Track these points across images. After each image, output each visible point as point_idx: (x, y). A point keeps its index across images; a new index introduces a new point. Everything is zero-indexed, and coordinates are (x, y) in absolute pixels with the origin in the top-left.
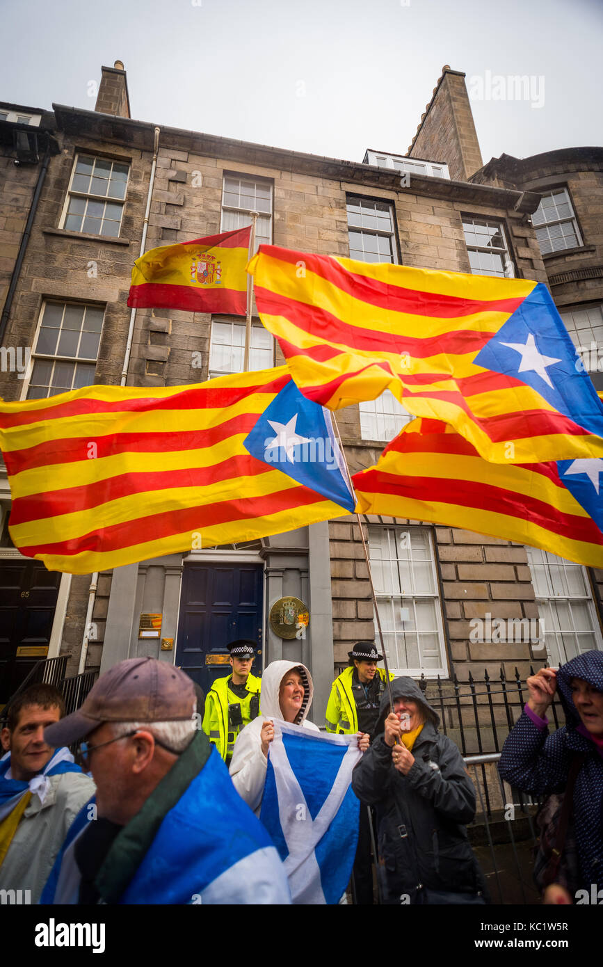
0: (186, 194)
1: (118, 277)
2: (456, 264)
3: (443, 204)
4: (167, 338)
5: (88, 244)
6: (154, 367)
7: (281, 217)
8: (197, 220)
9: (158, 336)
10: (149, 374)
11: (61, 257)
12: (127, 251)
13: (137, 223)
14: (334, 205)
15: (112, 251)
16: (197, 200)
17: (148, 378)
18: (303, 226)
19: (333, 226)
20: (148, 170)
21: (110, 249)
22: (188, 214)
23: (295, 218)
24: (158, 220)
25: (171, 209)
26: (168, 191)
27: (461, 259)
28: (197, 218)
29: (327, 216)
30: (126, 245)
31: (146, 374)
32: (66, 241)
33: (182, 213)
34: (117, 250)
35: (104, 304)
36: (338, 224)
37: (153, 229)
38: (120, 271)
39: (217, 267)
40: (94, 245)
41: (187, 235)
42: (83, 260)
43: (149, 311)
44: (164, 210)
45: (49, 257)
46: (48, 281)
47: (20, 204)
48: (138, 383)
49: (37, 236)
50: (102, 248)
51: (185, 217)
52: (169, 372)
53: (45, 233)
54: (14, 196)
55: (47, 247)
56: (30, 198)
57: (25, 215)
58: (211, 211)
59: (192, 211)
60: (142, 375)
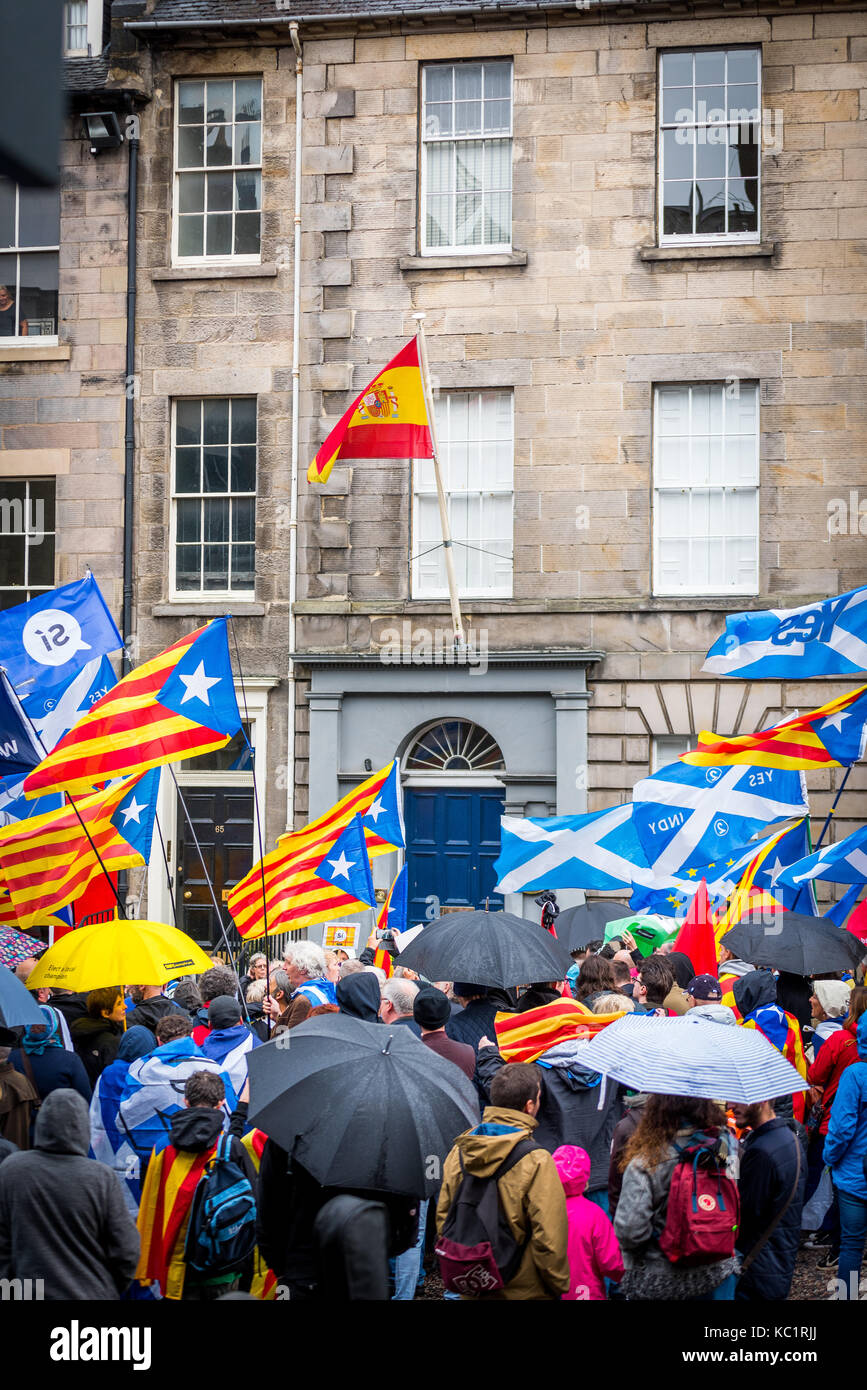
0: (357, 142)
1: (267, 344)
5: (217, 286)
6: (333, 505)
7: (526, 151)
8: (376, 201)
10: (327, 519)
11: (182, 321)
12: (274, 288)
13: (284, 222)
14: (629, 93)
15: (253, 294)
16: (376, 152)
17: (325, 528)
18: (565, 165)
19: (626, 152)
20: (288, 92)
21: (249, 289)
22: (363, 190)
23: (551, 150)
24: (315, 216)
25: (334, 184)
26: (327, 143)
28: (378, 195)
29: (613, 126)
30: (271, 278)
31: (323, 519)
32: (186, 287)
33: (351, 188)
34: (262, 289)
35: (253, 398)
36: (636, 140)
37: (310, 237)
38: (268, 331)
39: (390, 393)
40: (227, 286)
41: (364, 236)
42: (215, 321)
43: (316, 406)
44: (322, 191)
45: (168, 326)
46: (172, 370)
47: (112, 235)
48: (313, 537)
49: (145, 286)
50: (238, 291)
51: (358, 197)
52: (353, 511)
53: (155, 282)
54: (103, 220)
55: (163, 306)
56: (123, 218)
57: (122, 256)
58: (401, 171)
59: (367, 180)
60: (316, 522)
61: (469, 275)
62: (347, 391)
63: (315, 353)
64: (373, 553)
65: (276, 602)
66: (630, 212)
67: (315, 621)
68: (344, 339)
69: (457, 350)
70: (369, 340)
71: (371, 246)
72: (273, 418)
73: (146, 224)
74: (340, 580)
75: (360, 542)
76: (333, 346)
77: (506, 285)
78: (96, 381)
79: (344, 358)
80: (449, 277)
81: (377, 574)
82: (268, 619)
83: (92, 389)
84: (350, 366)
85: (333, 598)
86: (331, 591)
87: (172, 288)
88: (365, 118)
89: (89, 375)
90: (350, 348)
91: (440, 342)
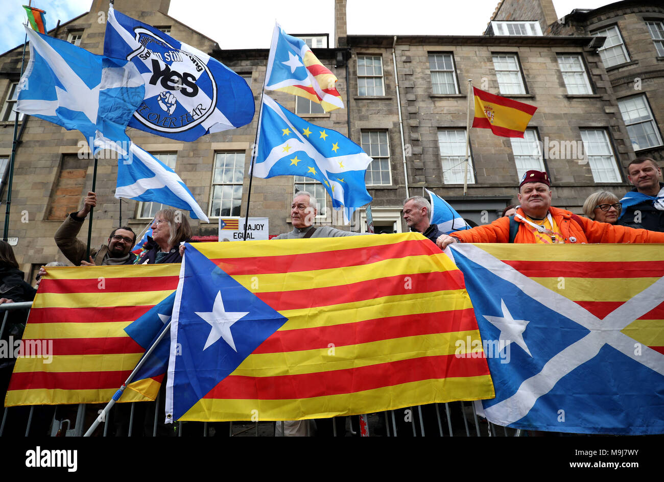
0: (413, 67)
1: (391, 116)
2: (557, 83)
3: (545, 50)
4: (420, 142)
5: (374, 101)
6: (417, 157)
7: (461, 71)
8: (420, 81)
9: (415, 142)
11: (364, 109)
12: (391, 102)
13: (392, 86)
14: (486, 60)
16: (418, 70)
17: (416, 163)
18: (472, 75)
19: (488, 73)
20: (391, 58)
21: (384, 102)
22: (416, 78)
23: (468, 71)
24: (403, 84)
25: (407, 76)
26: (404, 67)
27: (559, 80)
28: (420, 80)
29: (484, 67)
30: (390, 99)
31: (415, 161)
32: (364, 101)
33: (413, 78)
34: (387, 102)
35: (387, 130)
36: (490, 71)
37: (401, 89)
38: (390, 112)
40: (376, 101)
41: (418, 89)
42: (373, 110)
43: (409, 130)
44: (404, 78)
45: (359, 111)
46: (362, 122)
47: (342, 87)
48: (412, 165)
49: (352, 101)
50: (380, 102)
51: (415, 80)
52: (424, 159)
53: (355, 99)
54: (339, 83)
55: (358, 106)
56: (345, 83)
57: (345, 92)
58: (426, 74)
59: (417, 76)
60: (413, 161)
61: (450, 99)
62: (418, 127)
63: (407, 117)
64: (431, 170)
65: (400, 185)
66: (492, 86)
67: (416, 190)
68: (415, 113)
69: (449, 117)
70: (423, 114)
71: (420, 91)
72: (394, 134)
73: (351, 86)
74: (422, 178)
75: (427, 167)
76: (412, 115)
77: (461, 102)
78: (338, 123)
79: (416, 118)
80: (444, 99)
81: (434, 176)
82: (398, 190)
83: (337, 125)
84: (418, 120)
85: (421, 183)
86: (420, 181)
87: (360, 101)
88: (414, 63)
89: (336, 121)
90: (417, 116)
91: (444, 115)
